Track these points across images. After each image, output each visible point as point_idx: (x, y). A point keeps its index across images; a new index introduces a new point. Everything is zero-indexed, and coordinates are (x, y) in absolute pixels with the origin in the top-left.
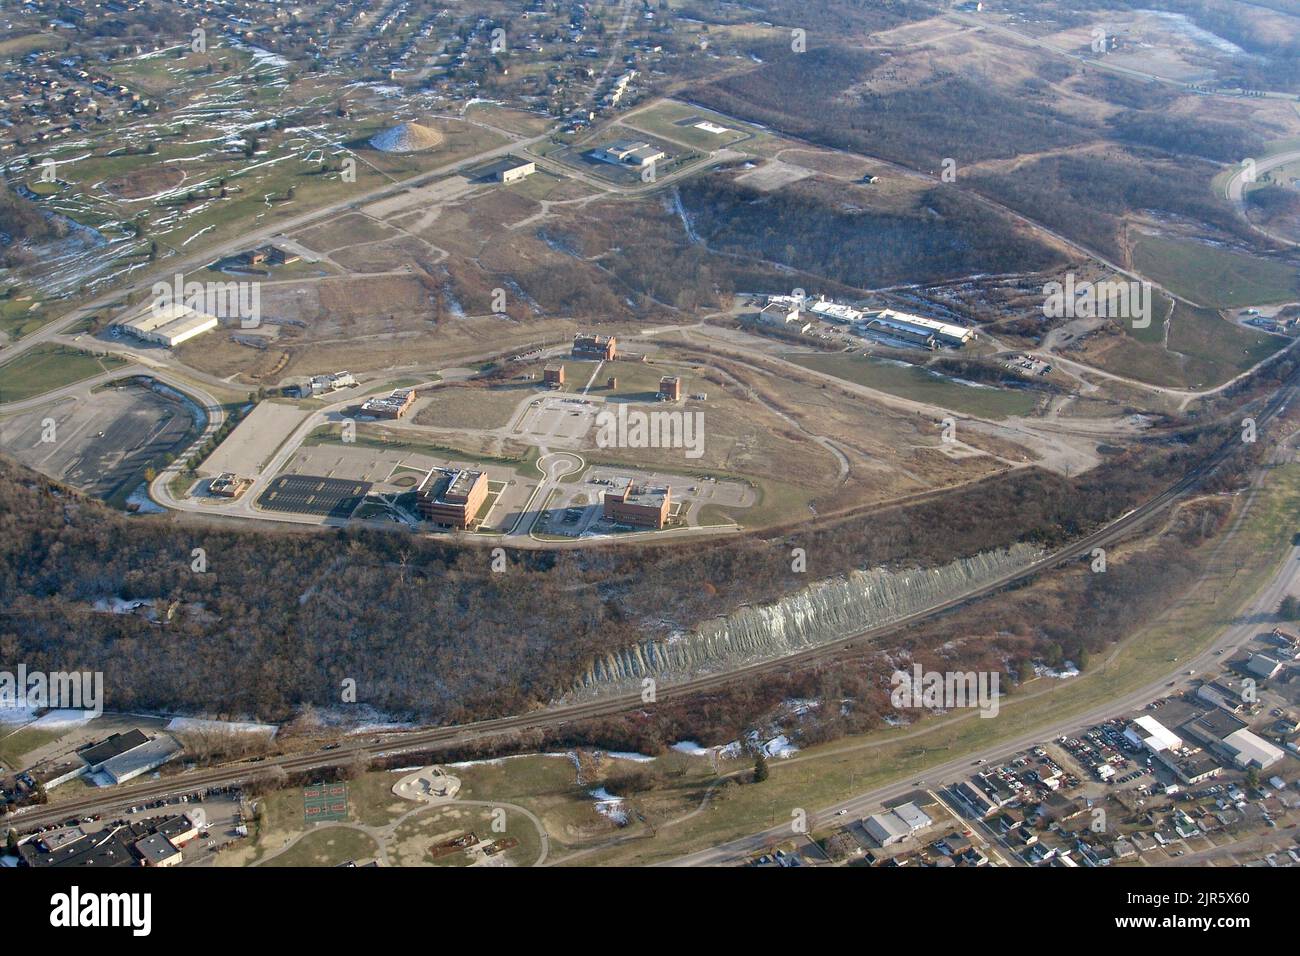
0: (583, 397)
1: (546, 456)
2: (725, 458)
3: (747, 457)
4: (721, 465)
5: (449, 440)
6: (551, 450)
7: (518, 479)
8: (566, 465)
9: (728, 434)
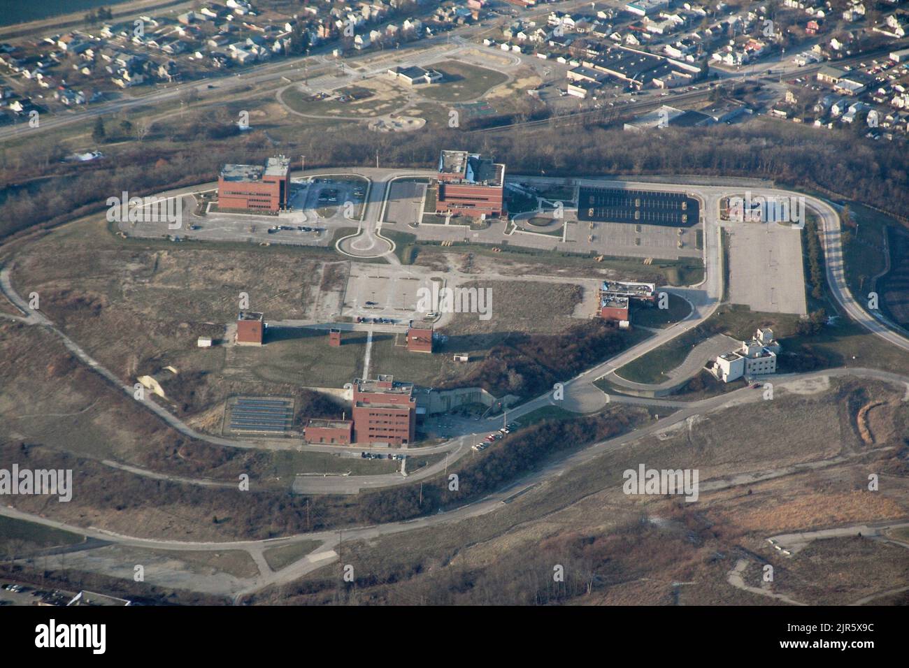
0: (371, 329)
1: (388, 254)
2: (161, 263)
3: (133, 267)
4: (165, 255)
5: (518, 266)
6: (382, 261)
7: (411, 230)
8: (359, 245)
9: (160, 290)
